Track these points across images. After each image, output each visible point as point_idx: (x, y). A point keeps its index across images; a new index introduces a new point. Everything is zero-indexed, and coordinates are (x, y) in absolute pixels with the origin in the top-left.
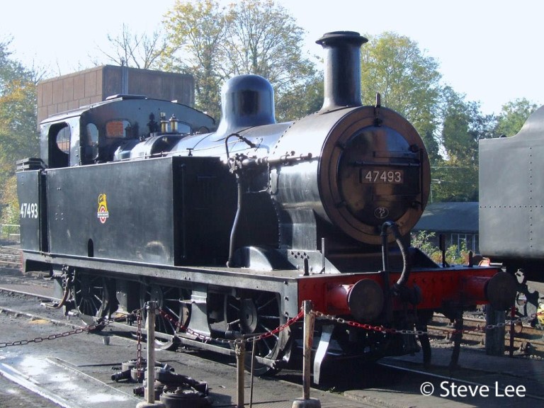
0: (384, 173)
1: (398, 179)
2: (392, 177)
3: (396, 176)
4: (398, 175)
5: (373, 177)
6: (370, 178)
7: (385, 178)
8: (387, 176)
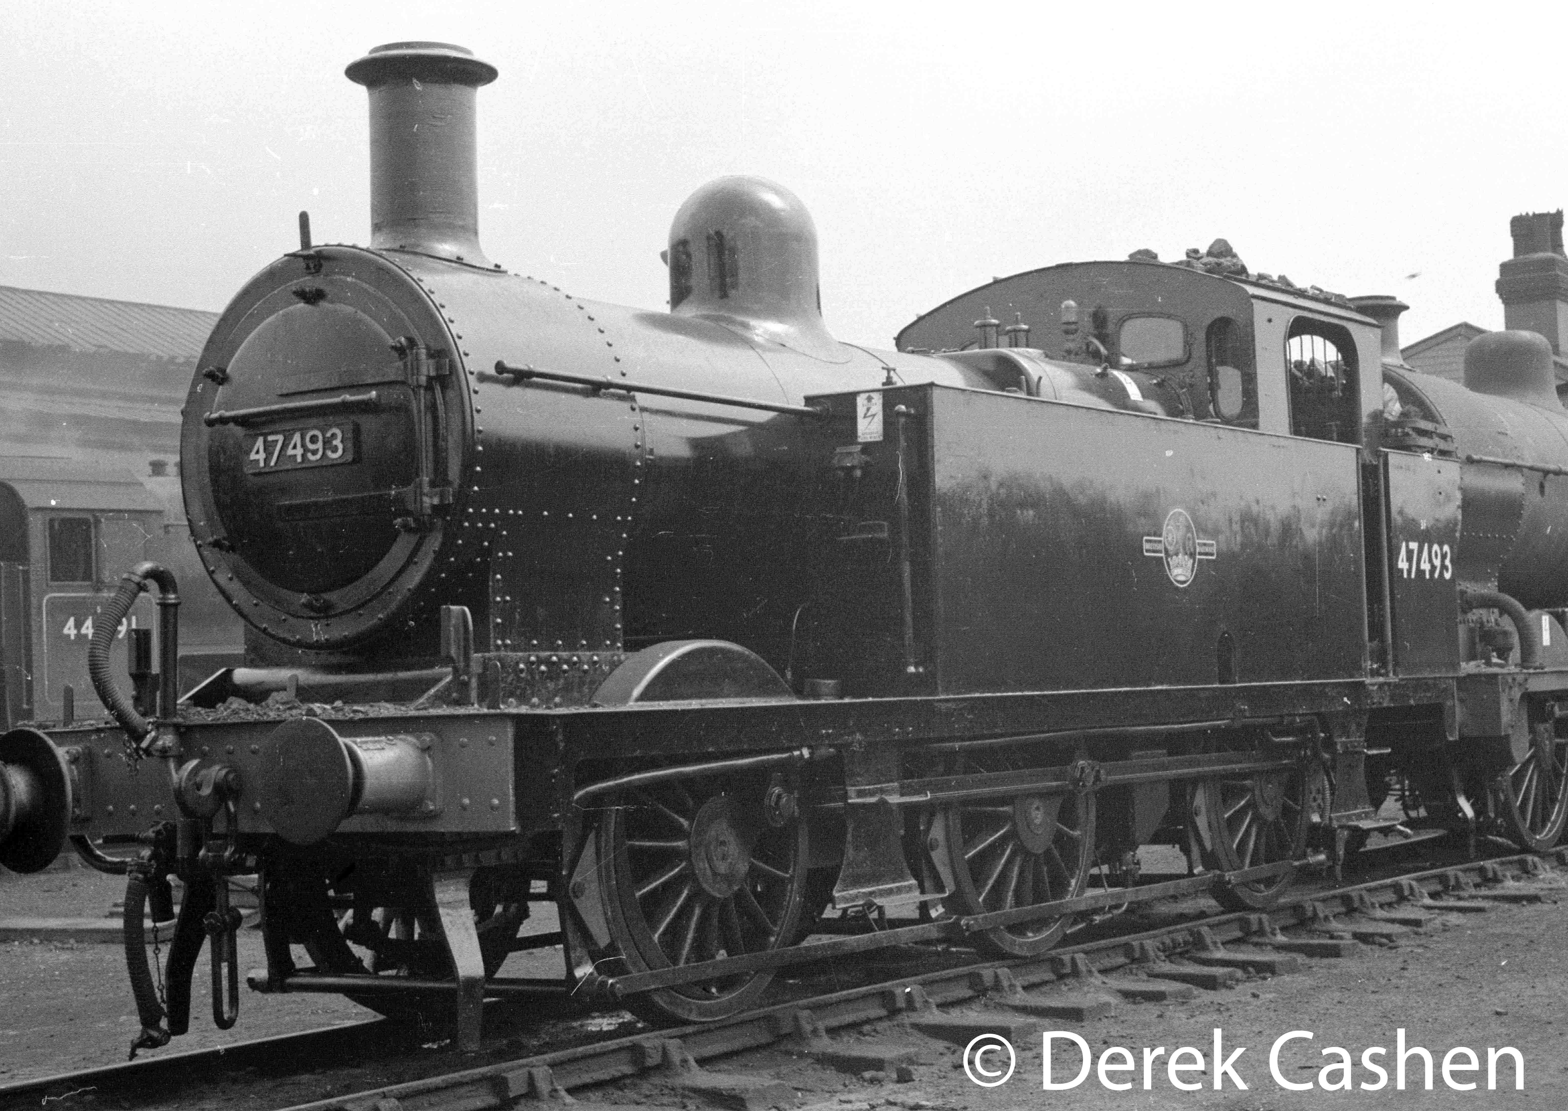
0: (297, 437)
1: (335, 449)
2: (320, 445)
3: (327, 443)
4: (334, 436)
5: (269, 453)
6: (262, 456)
7: (299, 451)
8: (303, 445)
